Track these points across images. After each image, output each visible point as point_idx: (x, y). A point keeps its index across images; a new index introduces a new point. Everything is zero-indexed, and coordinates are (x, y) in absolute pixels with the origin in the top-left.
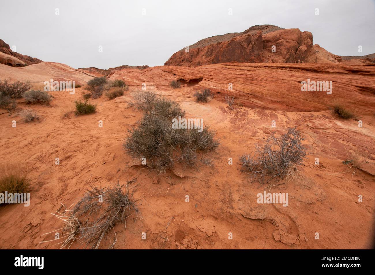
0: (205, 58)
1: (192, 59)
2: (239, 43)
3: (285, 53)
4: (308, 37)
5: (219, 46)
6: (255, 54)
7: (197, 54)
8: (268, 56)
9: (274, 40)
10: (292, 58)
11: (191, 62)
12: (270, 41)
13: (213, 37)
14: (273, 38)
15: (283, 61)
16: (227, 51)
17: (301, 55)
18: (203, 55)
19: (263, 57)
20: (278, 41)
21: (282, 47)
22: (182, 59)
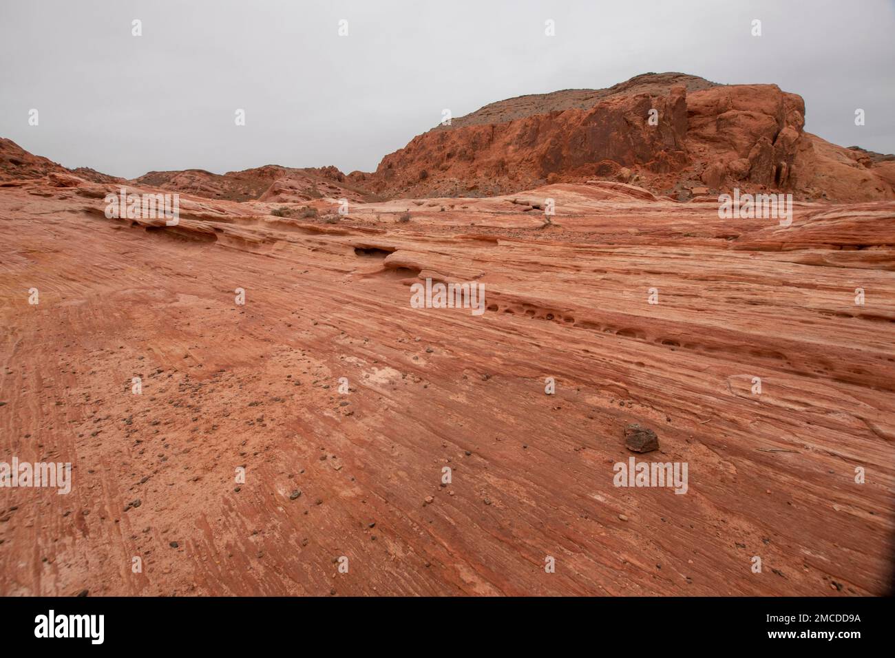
0: (516, 151)
1: (475, 152)
2: (621, 115)
3: (746, 143)
4: (795, 106)
5: (554, 120)
6: (666, 145)
7: (489, 140)
8: (697, 151)
9: (709, 110)
10: (766, 157)
11: (472, 162)
12: (699, 113)
13: (521, 97)
14: (707, 106)
15: (745, 164)
16: (585, 135)
17: (786, 149)
18: (509, 144)
19: (688, 152)
20: (724, 115)
21: (735, 129)
22: (448, 151)
